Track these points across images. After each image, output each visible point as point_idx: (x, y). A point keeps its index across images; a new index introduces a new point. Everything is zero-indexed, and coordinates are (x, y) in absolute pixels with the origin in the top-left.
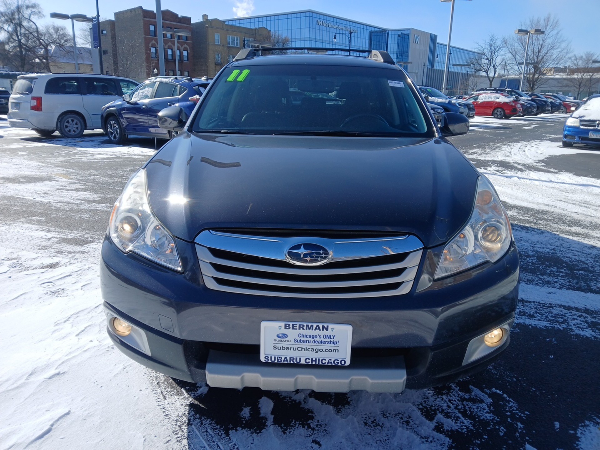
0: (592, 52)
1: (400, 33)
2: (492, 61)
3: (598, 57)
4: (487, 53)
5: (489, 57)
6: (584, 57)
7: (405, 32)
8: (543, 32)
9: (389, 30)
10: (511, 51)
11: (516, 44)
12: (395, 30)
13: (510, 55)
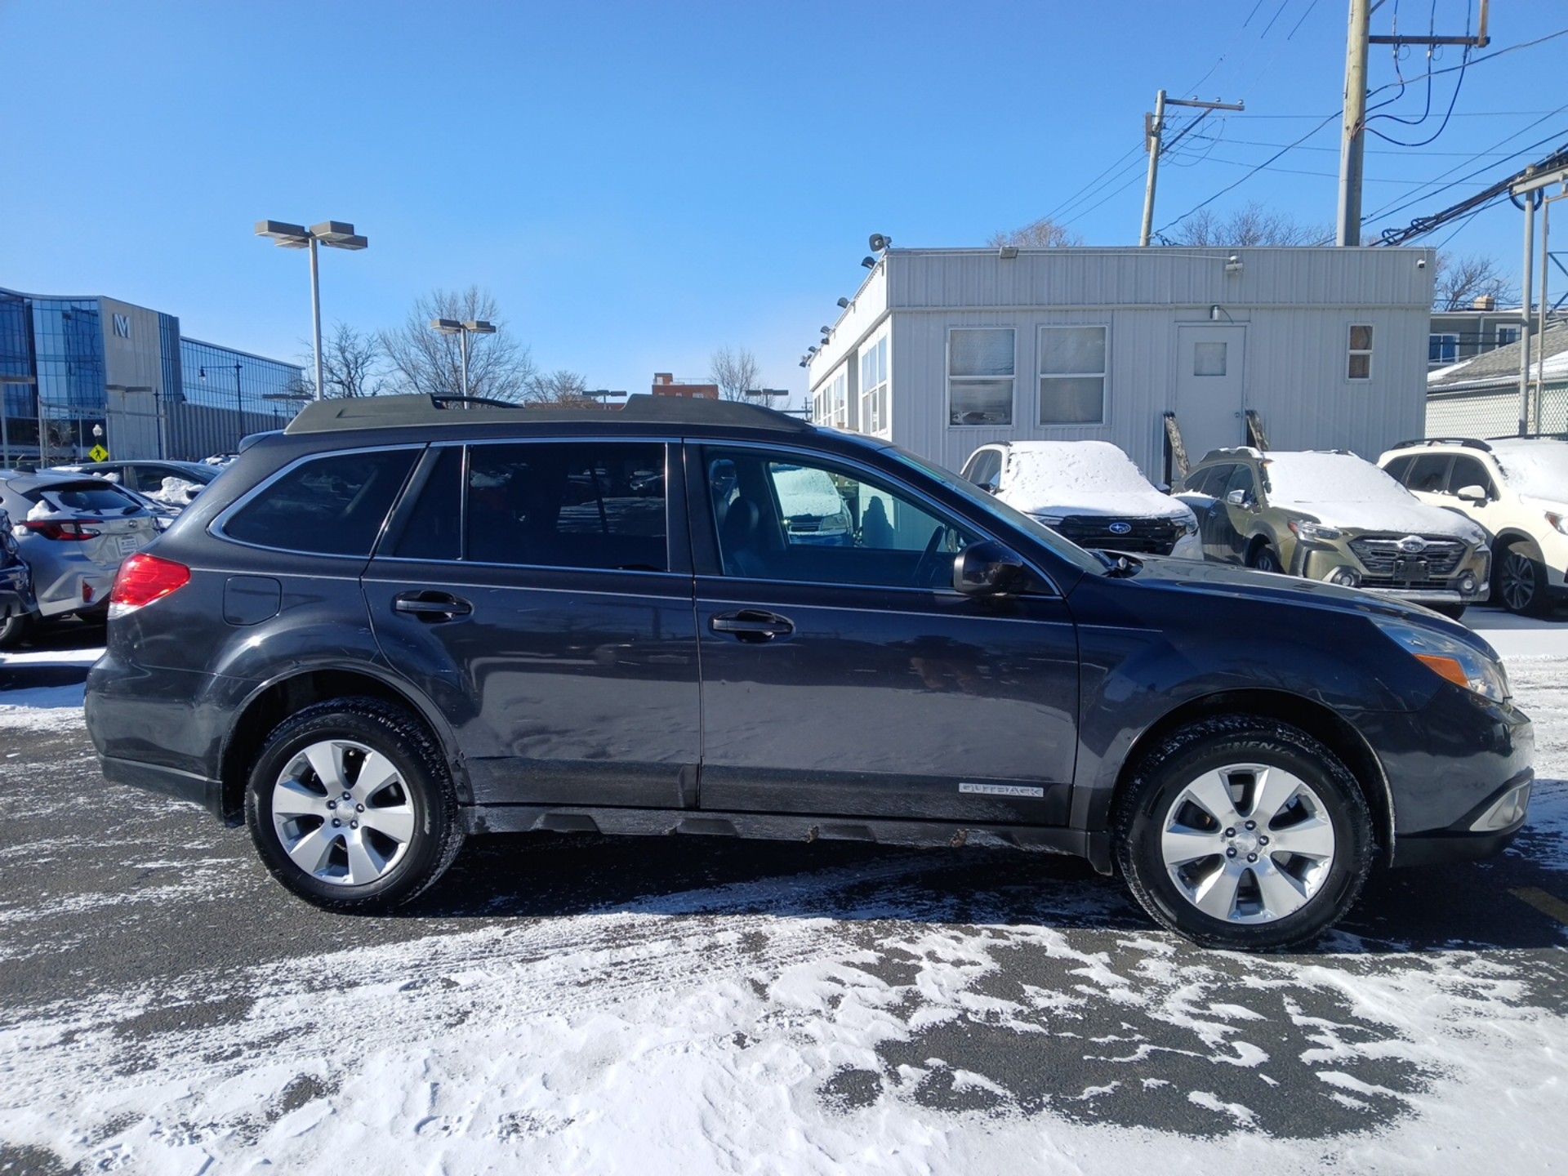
0: (569, 373)
1: (67, 307)
2: (352, 387)
6: (556, 383)
7: (85, 306)
8: (493, 329)
9: (31, 297)
10: (402, 364)
11: (413, 351)
12: (53, 299)
13: (402, 375)
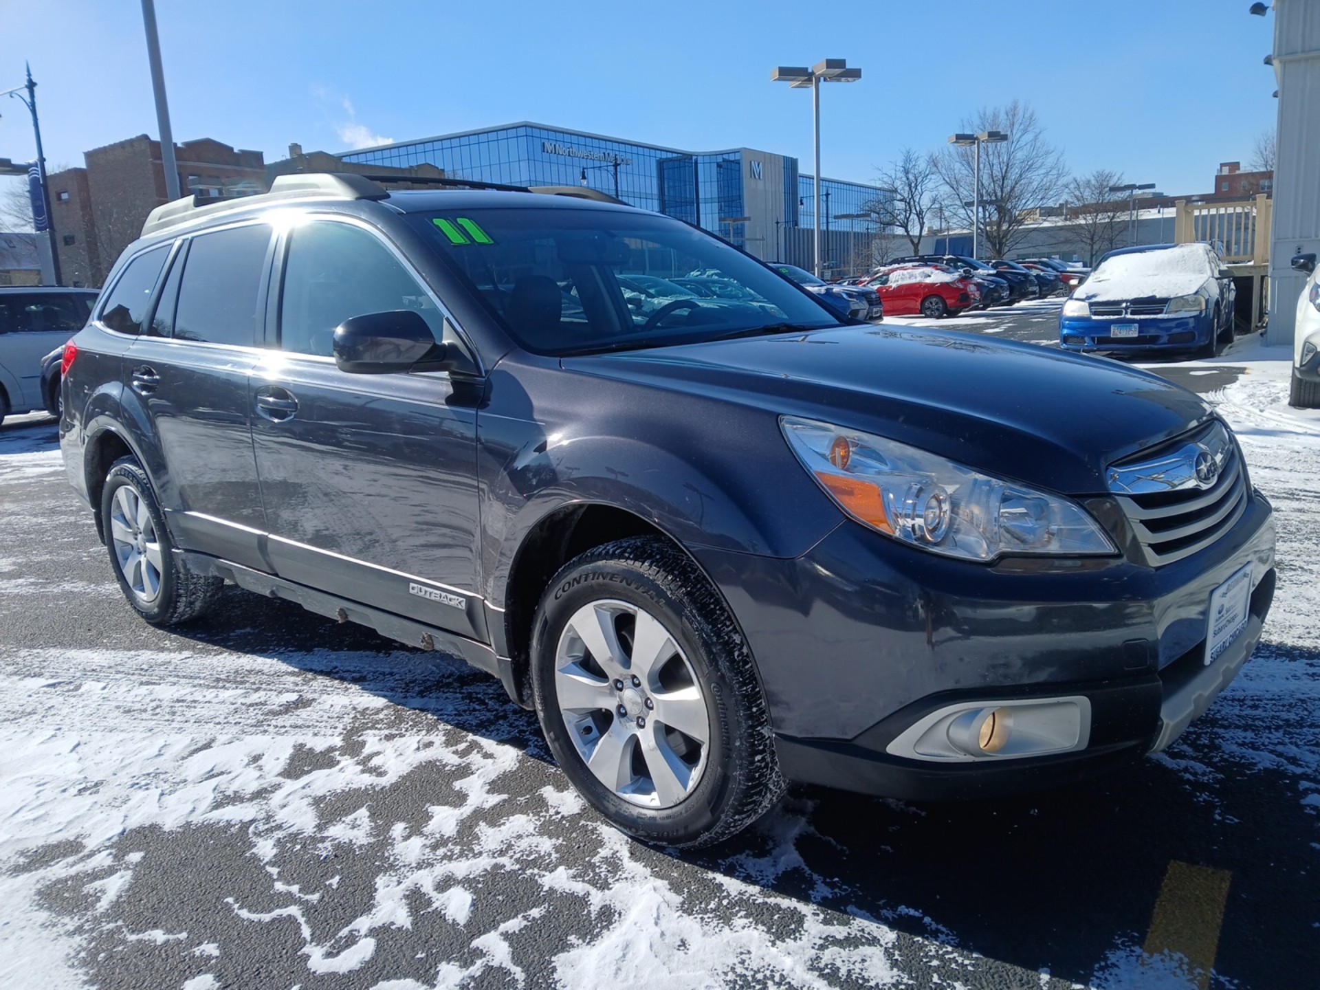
0: (1107, 172)
1: (720, 159)
2: (912, 203)
3: (1119, 179)
4: (900, 187)
5: (906, 195)
6: (1093, 182)
7: (732, 157)
8: (1004, 138)
9: (697, 155)
10: (948, 180)
11: (957, 166)
12: (711, 155)
13: (947, 188)
